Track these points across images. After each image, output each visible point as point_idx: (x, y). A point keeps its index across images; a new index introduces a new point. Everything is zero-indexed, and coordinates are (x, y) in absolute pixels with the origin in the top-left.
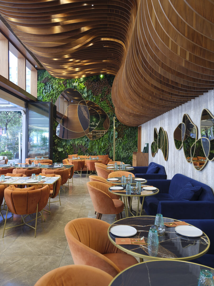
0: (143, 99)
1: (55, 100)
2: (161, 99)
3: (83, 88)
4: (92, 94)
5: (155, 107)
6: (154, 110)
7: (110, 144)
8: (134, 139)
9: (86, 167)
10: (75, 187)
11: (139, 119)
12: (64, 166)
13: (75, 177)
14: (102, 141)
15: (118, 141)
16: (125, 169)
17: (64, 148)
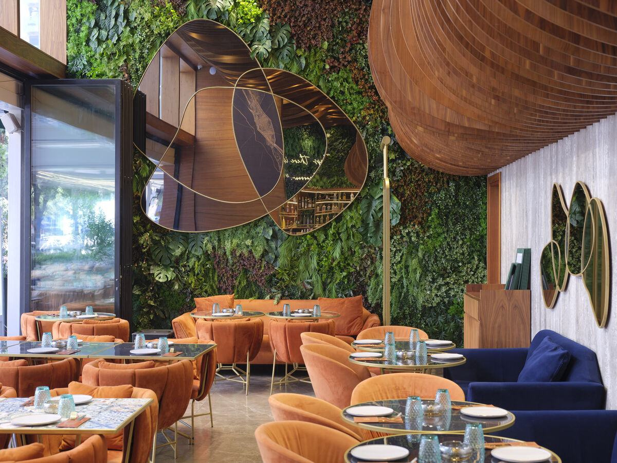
0: (496, 67)
1: (137, 70)
2: (570, 71)
3: (253, 20)
4: (290, 41)
5: (548, 103)
6: (547, 113)
7: (369, 252)
8: (470, 230)
9: (268, 348)
10: (220, 433)
11: (489, 146)
12: (172, 349)
13: (224, 392)
14: (337, 238)
15: (402, 237)
16: (429, 361)
17: (176, 268)
